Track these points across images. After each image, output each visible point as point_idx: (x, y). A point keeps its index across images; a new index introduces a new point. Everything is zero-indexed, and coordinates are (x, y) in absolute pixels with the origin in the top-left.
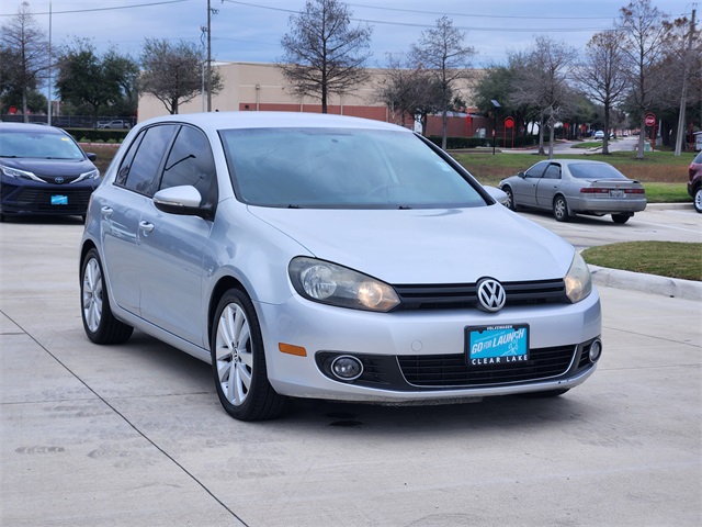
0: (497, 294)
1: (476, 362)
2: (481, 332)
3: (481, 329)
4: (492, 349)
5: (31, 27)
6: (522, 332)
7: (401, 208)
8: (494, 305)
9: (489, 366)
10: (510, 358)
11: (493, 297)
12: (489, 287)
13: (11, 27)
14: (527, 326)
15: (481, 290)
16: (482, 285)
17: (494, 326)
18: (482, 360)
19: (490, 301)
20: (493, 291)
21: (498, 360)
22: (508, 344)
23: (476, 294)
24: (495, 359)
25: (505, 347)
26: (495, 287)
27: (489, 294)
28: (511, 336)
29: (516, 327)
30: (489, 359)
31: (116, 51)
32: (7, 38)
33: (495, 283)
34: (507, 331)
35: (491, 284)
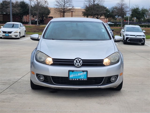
0: (79, 62)
1: (71, 79)
2: (73, 72)
3: (73, 71)
4: (76, 76)
5: (123, 3)
6: (85, 73)
7: (80, 40)
8: (78, 65)
9: (75, 81)
10: (81, 79)
11: (78, 63)
12: (77, 61)
13: (120, 3)
14: (87, 71)
15: (75, 61)
16: (76, 60)
17: (76, 71)
18: (73, 79)
19: (77, 64)
20: (78, 62)
21: (77, 79)
22: (81, 76)
23: (74, 62)
24: (76, 79)
25: (80, 76)
26: (79, 61)
27: (77, 62)
28: (82, 73)
29: (83, 71)
30: (75, 79)
31: (144, 7)
32: (119, 5)
33: (80, 59)
34: (81, 72)
35: (78, 60)
